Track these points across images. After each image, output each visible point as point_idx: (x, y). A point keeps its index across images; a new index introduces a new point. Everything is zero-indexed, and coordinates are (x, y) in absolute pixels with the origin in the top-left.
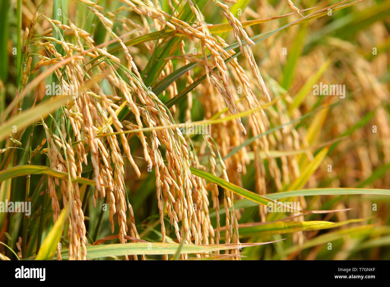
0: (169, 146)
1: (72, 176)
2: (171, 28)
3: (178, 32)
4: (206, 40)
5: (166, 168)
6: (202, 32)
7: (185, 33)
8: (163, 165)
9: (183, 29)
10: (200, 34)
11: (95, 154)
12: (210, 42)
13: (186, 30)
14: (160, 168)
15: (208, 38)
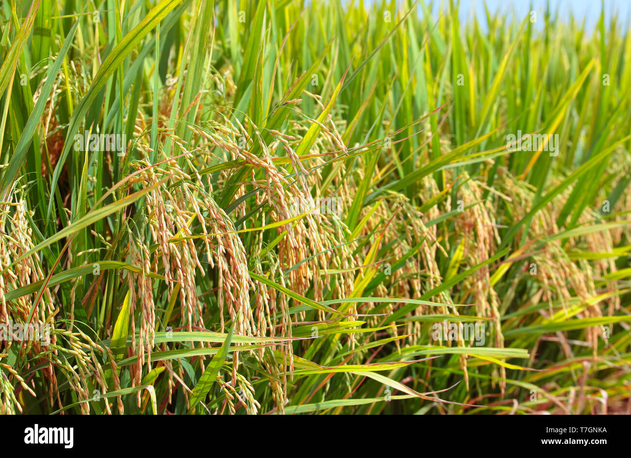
0: (233, 254)
1: (145, 272)
2: (243, 159)
3: (247, 162)
4: (269, 169)
5: (229, 272)
6: (267, 162)
7: (253, 163)
8: (227, 270)
9: (251, 160)
10: (265, 164)
11: (166, 255)
12: (272, 171)
13: (254, 161)
14: (224, 272)
15: (272, 168)
